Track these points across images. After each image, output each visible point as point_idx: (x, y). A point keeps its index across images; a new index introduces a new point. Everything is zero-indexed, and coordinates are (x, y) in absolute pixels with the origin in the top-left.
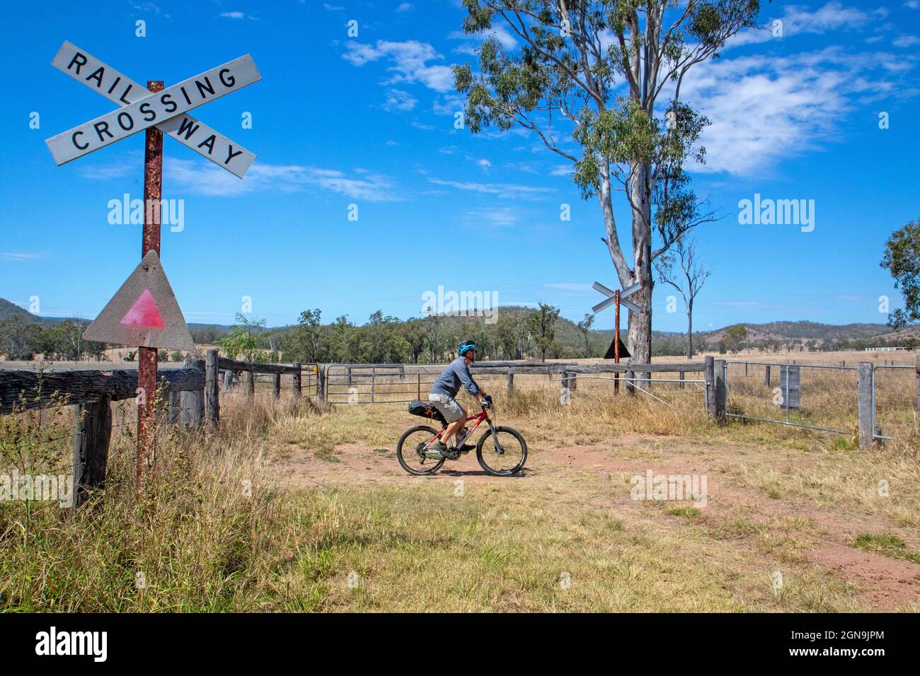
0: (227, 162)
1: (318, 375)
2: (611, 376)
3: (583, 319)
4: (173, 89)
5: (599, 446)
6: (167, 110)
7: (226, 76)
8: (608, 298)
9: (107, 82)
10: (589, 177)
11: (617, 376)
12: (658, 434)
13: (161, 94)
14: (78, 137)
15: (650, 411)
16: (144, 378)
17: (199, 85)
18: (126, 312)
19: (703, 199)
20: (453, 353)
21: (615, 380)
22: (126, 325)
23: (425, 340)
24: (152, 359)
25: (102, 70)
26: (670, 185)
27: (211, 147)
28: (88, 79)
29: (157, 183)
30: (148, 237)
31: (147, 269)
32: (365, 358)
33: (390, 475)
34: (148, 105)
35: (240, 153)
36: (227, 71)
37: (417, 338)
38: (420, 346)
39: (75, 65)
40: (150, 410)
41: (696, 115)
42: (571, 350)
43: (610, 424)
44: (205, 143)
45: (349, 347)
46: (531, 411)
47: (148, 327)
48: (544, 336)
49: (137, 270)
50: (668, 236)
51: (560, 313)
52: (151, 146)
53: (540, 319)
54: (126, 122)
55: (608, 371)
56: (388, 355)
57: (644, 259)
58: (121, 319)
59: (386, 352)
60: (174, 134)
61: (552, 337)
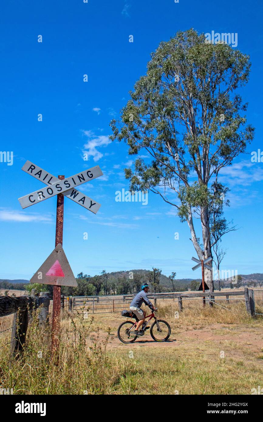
0: (90, 208)
1: (69, 301)
2: (201, 299)
3: (171, 275)
4: (68, 178)
5: (205, 329)
6: (66, 187)
7: (89, 173)
8: (198, 264)
9: (43, 176)
10: (184, 213)
11: (204, 298)
12: (228, 323)
13: (64, 181)
14: (31, 197)
15: (222, 314)
16: (55, 299)
17: (79, 177)
18: (48, 270)
19: (230, 221)
20: (114, 291)
21: (204, 300)
22: (48, 276)
23: (102, 285)
24: (59, 290)
25: (41, 171)
26: (215, 216)
27: (84, 201)
28: (35, 175)
29: (62, 216)
30: (58, 238)
31: (57, 252)
32: (75, 294)
33: (122, 345)
34: (59, 185)
35: (95, 204)
36: (90, 172)
37: (98, 284)
38: (100, 288)
39: (31, 170)
40: (58, 313)
41: (223, 187)
42: (166, 288)
43: (205, 320)
44: (81, 200)
45: (68, 289)
46: (166, 315)
47: (58, 277)
48: (155, 283)
49: (53, 252)
50: (216, 237)
51: (162, 272)
52: (59, 201)
53: (153, 275)
54: (50, 192)
55: (200, 296)
56: (85, 293)
57: (208, 247)
58: (46, 273)
59: (85, 291)
60: (69, 196)
61: (158, 283)
